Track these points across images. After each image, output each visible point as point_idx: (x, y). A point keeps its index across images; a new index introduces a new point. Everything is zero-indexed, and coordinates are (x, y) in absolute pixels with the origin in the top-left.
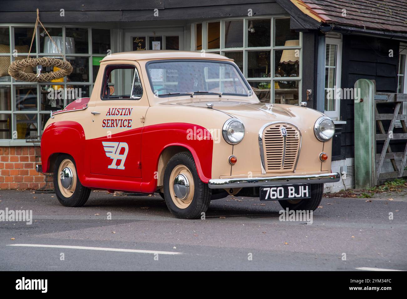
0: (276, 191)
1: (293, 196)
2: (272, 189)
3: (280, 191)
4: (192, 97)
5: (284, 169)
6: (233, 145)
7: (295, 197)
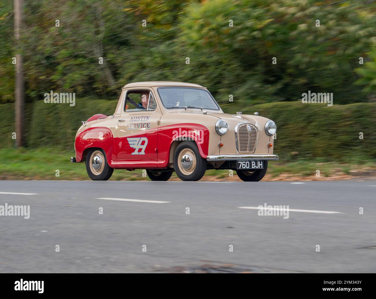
0: (245, 164)
1: (254, 167)
2: (243, 162)
3: (247, 163)
4: (186, 109)
5: (249, 151)
6: (221, 135)
7: (255, 168)
